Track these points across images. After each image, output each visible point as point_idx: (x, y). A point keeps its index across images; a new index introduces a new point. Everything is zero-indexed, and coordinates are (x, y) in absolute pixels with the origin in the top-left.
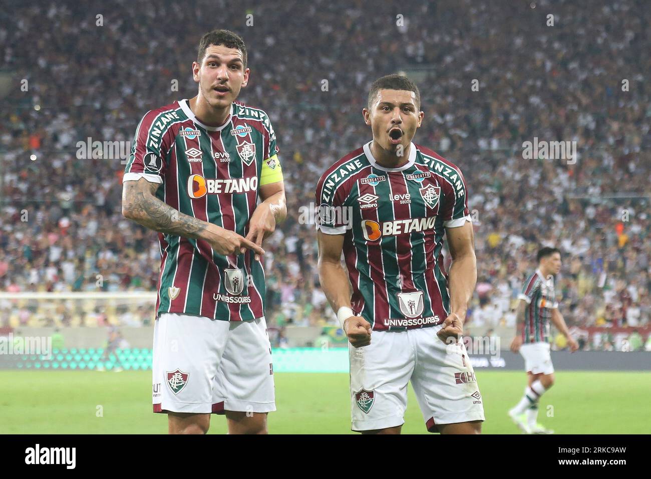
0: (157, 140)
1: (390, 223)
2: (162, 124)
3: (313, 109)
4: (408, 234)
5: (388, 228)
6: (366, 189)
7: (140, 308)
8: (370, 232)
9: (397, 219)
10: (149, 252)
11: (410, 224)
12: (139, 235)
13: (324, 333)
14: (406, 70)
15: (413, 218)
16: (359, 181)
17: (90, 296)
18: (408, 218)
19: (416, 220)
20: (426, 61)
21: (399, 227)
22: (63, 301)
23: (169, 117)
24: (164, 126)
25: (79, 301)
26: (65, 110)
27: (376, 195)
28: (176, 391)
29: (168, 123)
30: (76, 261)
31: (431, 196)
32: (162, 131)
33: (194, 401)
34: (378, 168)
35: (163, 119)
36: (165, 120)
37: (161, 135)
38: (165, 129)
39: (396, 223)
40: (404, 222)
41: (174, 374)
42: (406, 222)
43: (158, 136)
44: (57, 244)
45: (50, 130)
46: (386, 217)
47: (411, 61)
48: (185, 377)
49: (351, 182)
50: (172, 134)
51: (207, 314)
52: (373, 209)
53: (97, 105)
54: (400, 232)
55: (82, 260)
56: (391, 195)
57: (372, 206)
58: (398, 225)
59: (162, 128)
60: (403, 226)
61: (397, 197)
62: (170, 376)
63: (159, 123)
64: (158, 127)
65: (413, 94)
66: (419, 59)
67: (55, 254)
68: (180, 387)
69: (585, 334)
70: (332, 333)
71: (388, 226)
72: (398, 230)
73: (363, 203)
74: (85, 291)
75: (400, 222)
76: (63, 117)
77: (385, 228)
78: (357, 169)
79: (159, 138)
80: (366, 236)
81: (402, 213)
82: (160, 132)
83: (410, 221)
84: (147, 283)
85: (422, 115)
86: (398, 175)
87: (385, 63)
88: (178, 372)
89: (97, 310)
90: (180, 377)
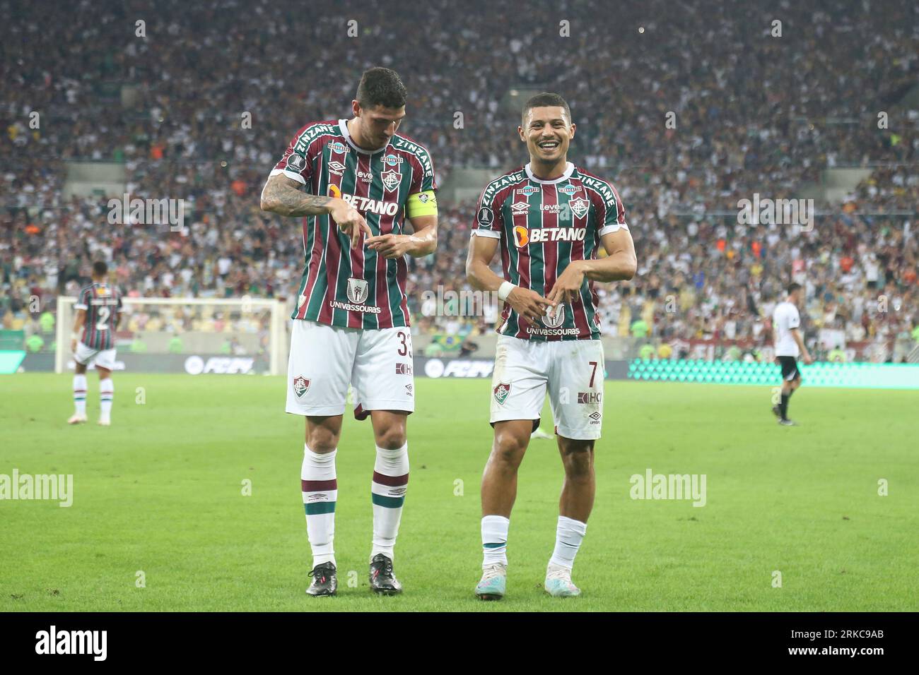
0: (305, 145)
1: (538, 231)
2: (314, 132)
3: (428, 125)
4: (555, 242)
5: (535, 235)
6: (521, 198)
7: (256, 315)
8: (520, 238)
9: (545, 227)
10: (267, 261)
11: (557, 233)
12: (257, 244)
13: (434, 341)
14: (518, 89)
15: (560, 227)
16: (516, 191)
17: (208, 301)
18: (556, 227)
19: (563, 230)
20: (538, 81)
21: (547, 235)
22: (180, 307)
23: (322, 128)
24: (315, 134)
25: (199, 306)
26: (187, 122)
27: (529, 204)
28: (299, 395)
29: (319, 133)
30: (196, 268)
31: (580, 207)
32: (312, 139)
33: (317, 404)
34: (535, 180)
35: (316, 129)
36: (317, 130)
37: (309, 141)
38: (315, 137)
39: (544, 230)
40: (551, 230)
41: (298, 380)
42: (554, 230)
43: (307, 141)
44: (177, 251)
45: (172, 141)
46: (535, 225)
47: (523, 81)
48: (307, 382)
49: (509, 191)
50: (321, 144)
51: (325, 321)
52: (523, 216)
53: (219, 118)
54: (547, 240)
55: (201, 267)
56: (541, 206)
57: (523, 212)
58: (545, 232)
59: (312, 136)
60: (550, 233)
61: (547, 207)
62: (296, 381)
63: (311, 132)
64: (309, 135)
65: (562, 110)
66: (531, 79)
67: (175, 260)
68: (302, 392)
69: (687, 346)
70: (443, 341)
71: (536, 233)
72: (545, 237)
73: (515, 210)
74: (201, 298)
75: (547, 230)
76: (185, 128)
77: (533, 235)
78: (517, 181)
79: (307, 144)
80: (517, 244)
81: (550, 221)
82: (309, 139)
83: (558, 229)
84: (264, 291)
85: (574, 127)
86: (552, 187)
87: (497, 82)
88: (301, 378)
89: (215, 316)
90: (303, 383)
